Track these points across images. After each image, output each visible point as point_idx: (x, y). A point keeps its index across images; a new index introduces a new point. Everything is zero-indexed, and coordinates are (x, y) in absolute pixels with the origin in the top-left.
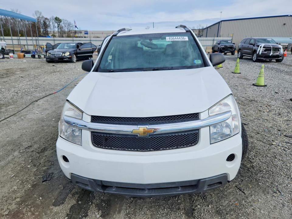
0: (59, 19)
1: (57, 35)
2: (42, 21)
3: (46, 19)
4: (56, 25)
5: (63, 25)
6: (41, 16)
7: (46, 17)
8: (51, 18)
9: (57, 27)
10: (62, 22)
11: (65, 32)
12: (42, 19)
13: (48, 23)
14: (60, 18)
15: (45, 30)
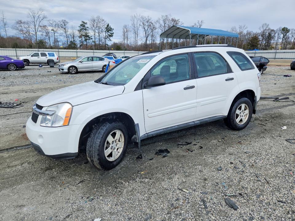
0: (287, 29)
1: (279, 46)
2: (267, 33)
3: (273, 30)
4: (282, 36)
5: (290, 36)
6: (267, 29)
7: (272, 29)
8: (278, 29)
9: (282, 37)
10: (290, 32)
11: (289, 43)
12: (268, 32)
13: (273, 35)
14: (289, 28)
15: (268, 43)
